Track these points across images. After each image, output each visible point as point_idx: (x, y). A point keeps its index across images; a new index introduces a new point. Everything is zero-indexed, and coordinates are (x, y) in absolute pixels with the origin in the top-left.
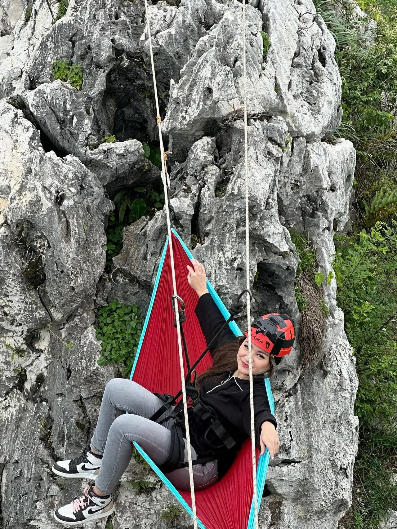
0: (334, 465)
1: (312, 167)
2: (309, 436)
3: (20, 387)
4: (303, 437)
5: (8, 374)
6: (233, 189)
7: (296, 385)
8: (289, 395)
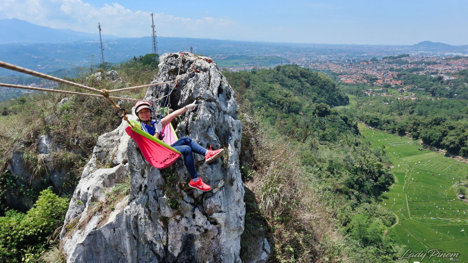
0: (237, 215)
1: (226, 120)
2: (228, 205)
4: (226, 204)
5: (137, 186)
6: (197, 118)
7: (223, 187)
8: (221, 190)
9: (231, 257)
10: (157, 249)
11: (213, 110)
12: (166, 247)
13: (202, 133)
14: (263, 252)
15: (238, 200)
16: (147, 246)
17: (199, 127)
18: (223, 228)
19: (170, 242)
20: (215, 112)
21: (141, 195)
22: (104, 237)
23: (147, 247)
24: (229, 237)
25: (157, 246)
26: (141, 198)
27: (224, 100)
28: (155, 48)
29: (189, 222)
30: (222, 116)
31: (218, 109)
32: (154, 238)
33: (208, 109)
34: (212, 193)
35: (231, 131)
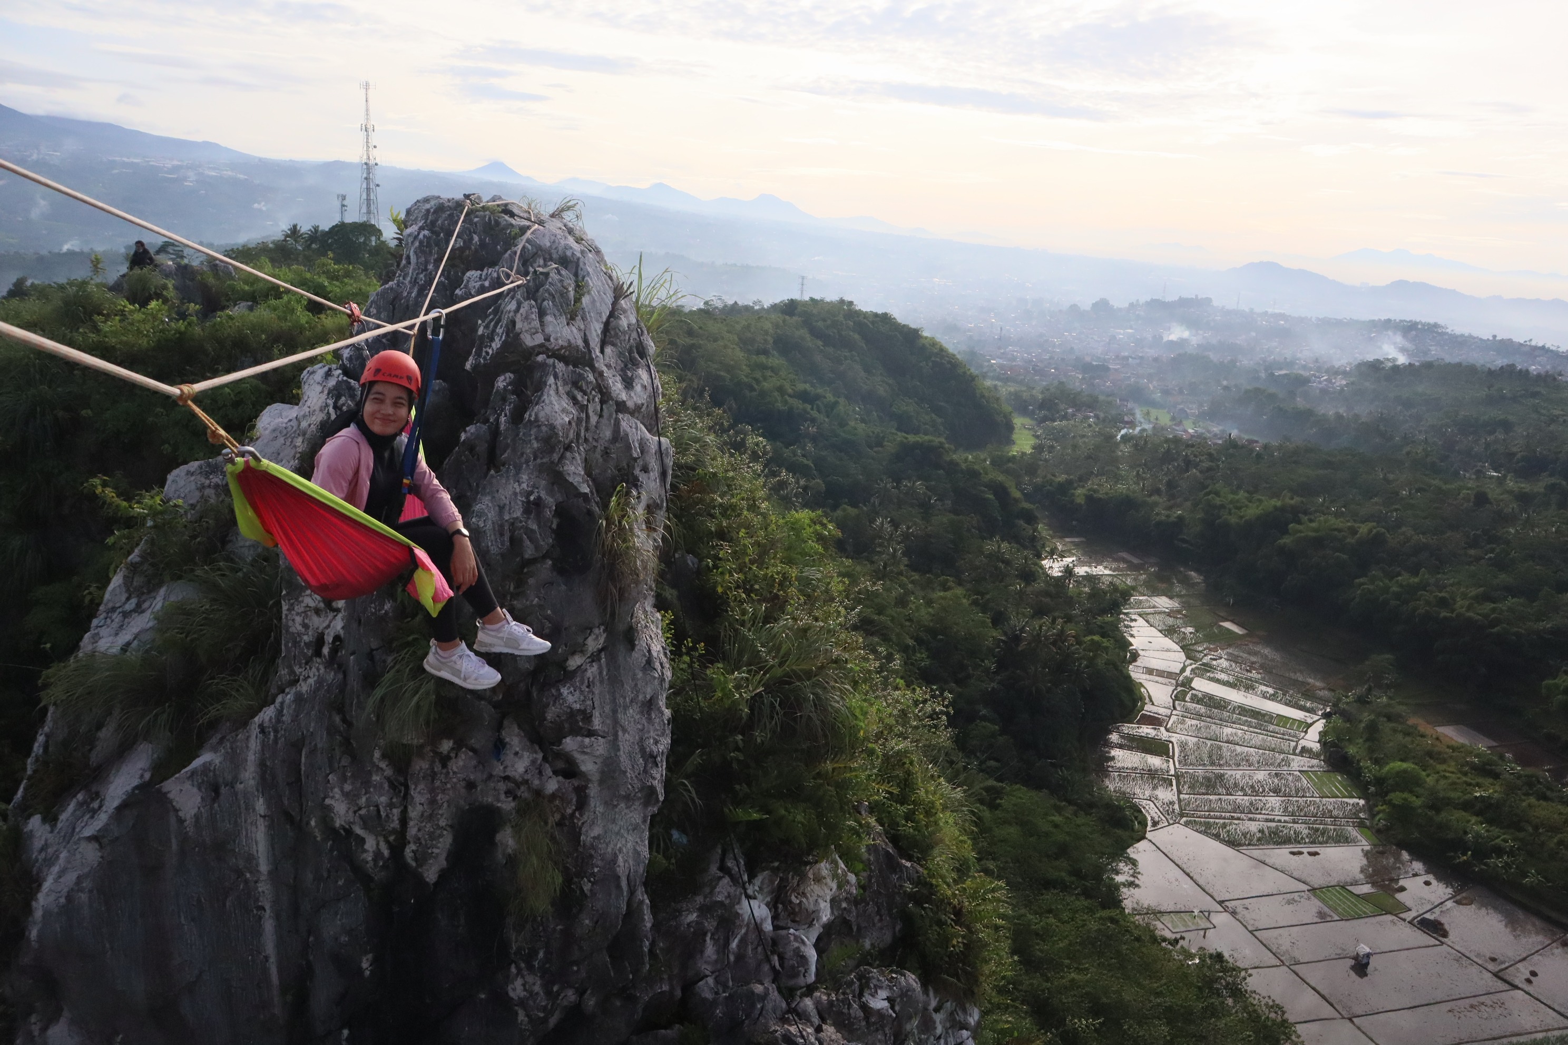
0: (643, 750)
1: (622, 433)
2: (615, 712)
3: (318, 653)
4: (607, 709)
5: (306, 638)
6: (530, 416)
7: (600, 651)
8: (593, 661)
9: (619, 887)
10: (365, 855)
11: (585, 393)
12: (397, 849)
13: (542, 464)
14: (720, 878)
15: (648, 697)
16: (332, 846)
17: (535, 445)
18: (593, 790)
19: (412, 831)
20: (588, 401)
21: (318, 670)
22: (177, 816)
23: (331, 850)
24: (614, 821)
25: (367, 846)
26: (320, 682)
27: (618, 368)
28: (369, 206)
29: (481, 767)
30: (611, 415)
31: (601, 392)
32: (357, 819)
33: (568, 388)
34: (565, 669)
35: (637, 472)
